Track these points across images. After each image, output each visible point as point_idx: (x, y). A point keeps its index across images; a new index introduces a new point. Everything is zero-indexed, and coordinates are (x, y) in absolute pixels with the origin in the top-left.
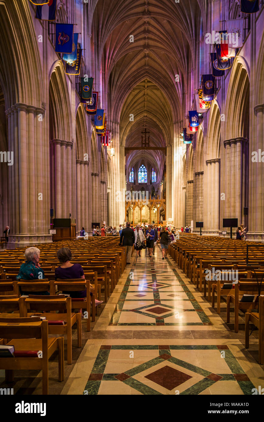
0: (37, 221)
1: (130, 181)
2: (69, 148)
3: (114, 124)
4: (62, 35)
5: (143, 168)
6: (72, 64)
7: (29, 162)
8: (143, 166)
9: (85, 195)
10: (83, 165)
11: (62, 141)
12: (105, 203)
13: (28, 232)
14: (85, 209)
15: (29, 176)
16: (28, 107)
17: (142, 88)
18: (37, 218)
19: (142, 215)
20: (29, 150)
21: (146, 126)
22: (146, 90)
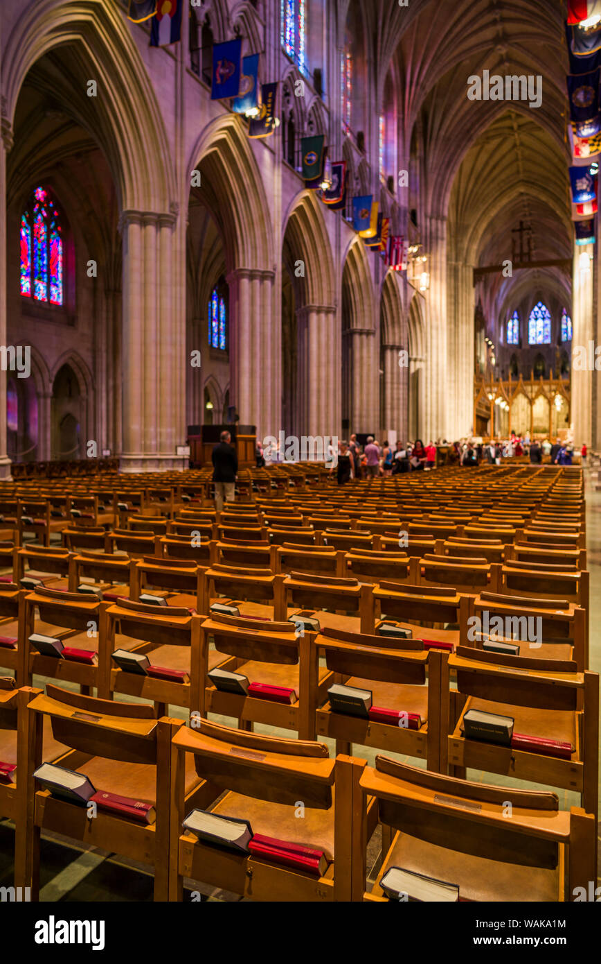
0: (158, 430)
1: (510, 342)
2: (268, 283)
3: (434, 221)
4: (223, 66)
5: (540, 310)
6: (256, 116)
7: (145, 317)
8: (540, 304)
9: (327, 376)
10: (323, 315)
11: (252, 271)
12: (401, 392)
13: (141, 451)
14: (327, 406)
15: (144, 344)
16: (143, 214)
17: (507, 131)
18: (159, 423)
19: (534, 415)
20: (144, 294)
21: (530, 215)
22: (516, 135)
